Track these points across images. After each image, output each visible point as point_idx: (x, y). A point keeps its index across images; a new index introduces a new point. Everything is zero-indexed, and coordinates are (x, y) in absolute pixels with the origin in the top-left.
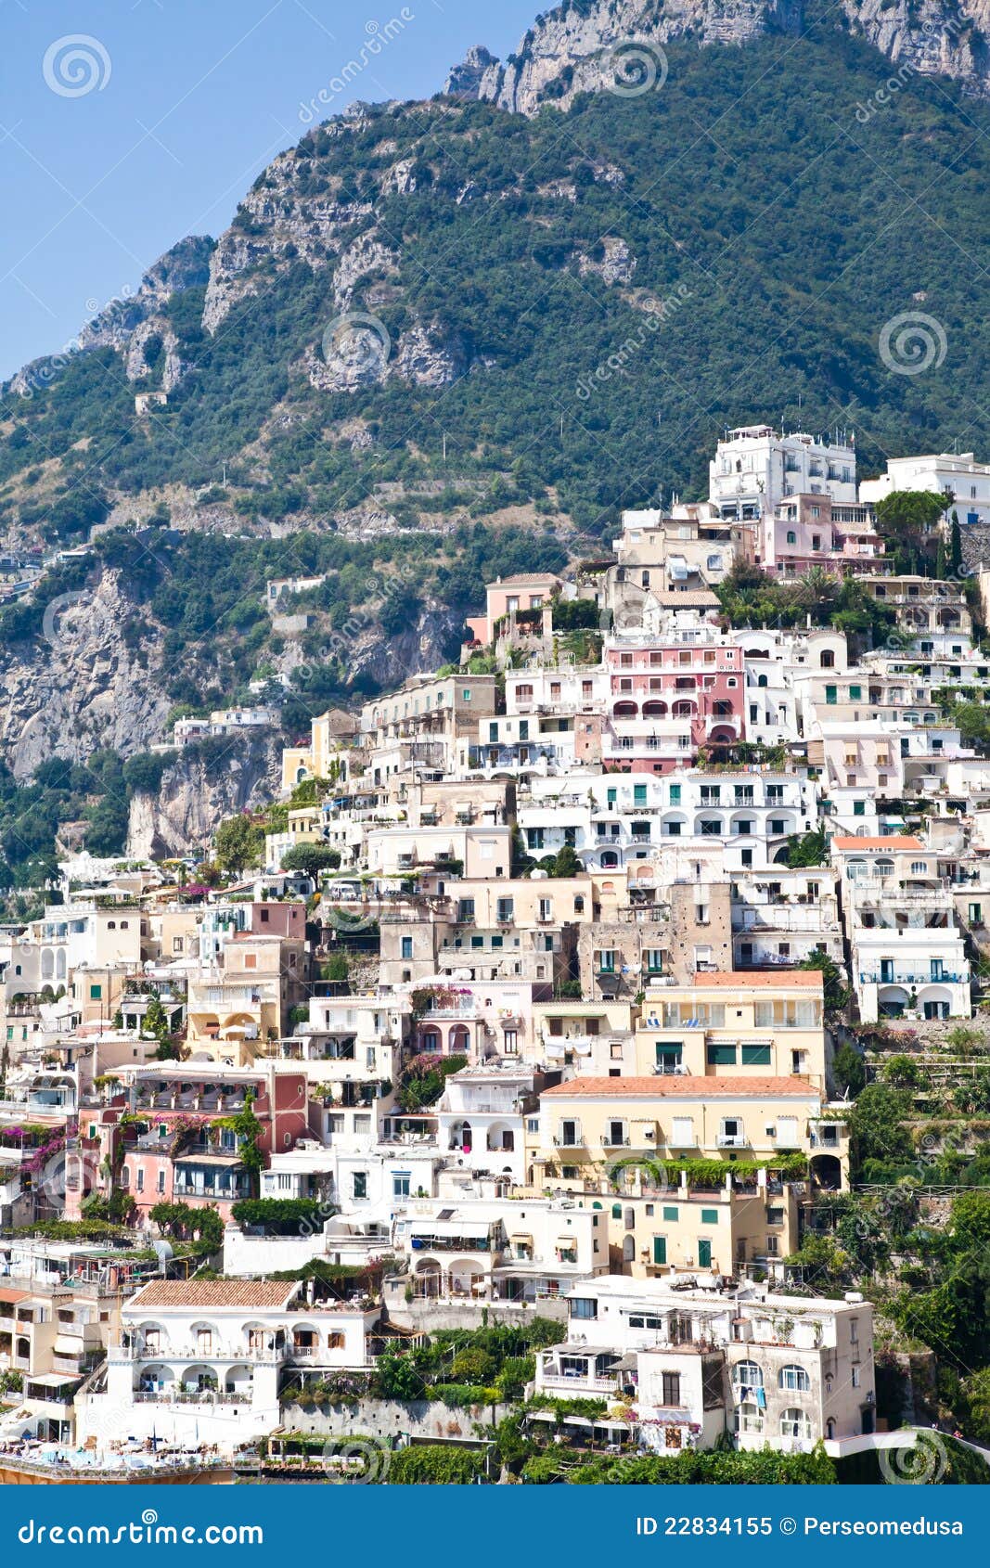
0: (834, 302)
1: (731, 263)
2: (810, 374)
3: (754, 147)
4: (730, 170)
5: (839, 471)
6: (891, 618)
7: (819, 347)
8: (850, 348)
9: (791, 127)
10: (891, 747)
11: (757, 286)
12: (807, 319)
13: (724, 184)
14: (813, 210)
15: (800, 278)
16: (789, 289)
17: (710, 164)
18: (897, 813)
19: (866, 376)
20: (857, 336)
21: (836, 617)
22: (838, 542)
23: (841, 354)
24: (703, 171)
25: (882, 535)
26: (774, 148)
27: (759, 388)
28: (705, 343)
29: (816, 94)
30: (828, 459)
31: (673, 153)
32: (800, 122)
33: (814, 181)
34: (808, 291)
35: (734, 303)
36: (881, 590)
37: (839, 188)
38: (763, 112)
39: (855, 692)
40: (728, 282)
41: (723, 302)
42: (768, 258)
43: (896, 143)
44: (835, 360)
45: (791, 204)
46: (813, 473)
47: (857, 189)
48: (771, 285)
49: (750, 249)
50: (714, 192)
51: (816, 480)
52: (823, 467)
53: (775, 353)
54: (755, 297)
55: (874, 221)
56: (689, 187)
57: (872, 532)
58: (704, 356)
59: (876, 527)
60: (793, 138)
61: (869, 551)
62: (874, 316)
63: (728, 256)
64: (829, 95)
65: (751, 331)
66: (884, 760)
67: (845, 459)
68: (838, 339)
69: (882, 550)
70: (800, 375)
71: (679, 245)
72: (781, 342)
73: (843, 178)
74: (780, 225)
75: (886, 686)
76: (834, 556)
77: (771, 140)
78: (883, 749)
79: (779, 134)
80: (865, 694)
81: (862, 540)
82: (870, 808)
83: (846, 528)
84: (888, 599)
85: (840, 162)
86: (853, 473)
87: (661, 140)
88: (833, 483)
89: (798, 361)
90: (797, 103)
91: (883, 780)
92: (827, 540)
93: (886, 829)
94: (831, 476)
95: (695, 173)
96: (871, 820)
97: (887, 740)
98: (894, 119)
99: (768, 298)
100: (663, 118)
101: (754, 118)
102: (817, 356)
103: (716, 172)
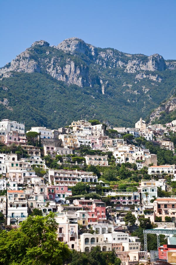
0: (42, 111)
1: (25, 104)
2: (36, 121)
3: (31, 88)
4: (27, 91)
5: (21, 128)
6: (27, 153)
7: (38, 117)
8: (43, 118)
9: (37, 85)
10: (22, 175)
11: (29, 107)
12: (36, 113)
13: (25, 93)
14: (40, 97)
15: (36, 107)
16: (34, 108)
17: (24, 89)
18: (21, 186)
19: (45, 122)
20: (44, 116)
21: (16, 152)
22: (19, 139)
23: (41, 119)
24: (22, 90)
25: (27, 139)
26: (34, 88)
27: (28, 123)
28: (19, 115)
29: (41, 81)
30: (19, 126)
31: (18, 87)
32: (38, 85)
33: (40, 93)
34: (38, 109)
35: (25, 110)
36: (25, 148)
37: (44, 95)
38: (33, 83)
39: (17, 165)
40: (24, 106)
41: (23, 109)
42: (32, 104)
43: (53, 89)
44: (40, 120)
45: (36, 96)
46: (16, 128)
47: (47, 95)
48: (31, 107)
49: (29, 102)
50: (24, 93)
51: (17, 129)
52: (18, 127)
53: (31, 118)
54: (28, 109)
55: (49, 100)
56: (20, 93)
57: (25, 138)
58: (19, 117)
59: (26, 138)
60: (37, 87)
61: (24, 141)
62: (48, 114)
63: (24, 103)
64: (43, 81)
65: (27, 114)
66: (20, 177)
67: (23, 126)
68: (41, 116)
69: (27, 141)
70: (35, 121)
71: (16, 100)
72: (31, 116)
73: (44, 93)
74: (34, 99)
75: (23, 164)
76: (18, 142)
77: (34, 87)
78: (20, 175)
79: (35, 86)
80: (19, 165)
81: (23, 139)
82: (16, 185)
83: (21, 137)
84: (26, 149)
85: (44, 91)
86: (24, 129)
87: (16, 85)
88: (20, 130)
89: (35, 119)
90: (38, 82)
91: (20, 181)
92: (17, 139)
93: (19, 189)
94: (20, 129)
95: (21, 91)
96: (16, 188)
97: (21, 173)
98: (53, 86)
99: (30, 109)
100: (16, 82)
101: (31, 84)
102: (38, 119)
103: (24, 91)
